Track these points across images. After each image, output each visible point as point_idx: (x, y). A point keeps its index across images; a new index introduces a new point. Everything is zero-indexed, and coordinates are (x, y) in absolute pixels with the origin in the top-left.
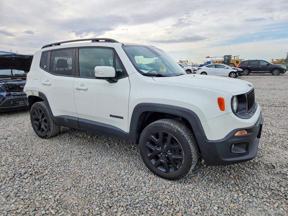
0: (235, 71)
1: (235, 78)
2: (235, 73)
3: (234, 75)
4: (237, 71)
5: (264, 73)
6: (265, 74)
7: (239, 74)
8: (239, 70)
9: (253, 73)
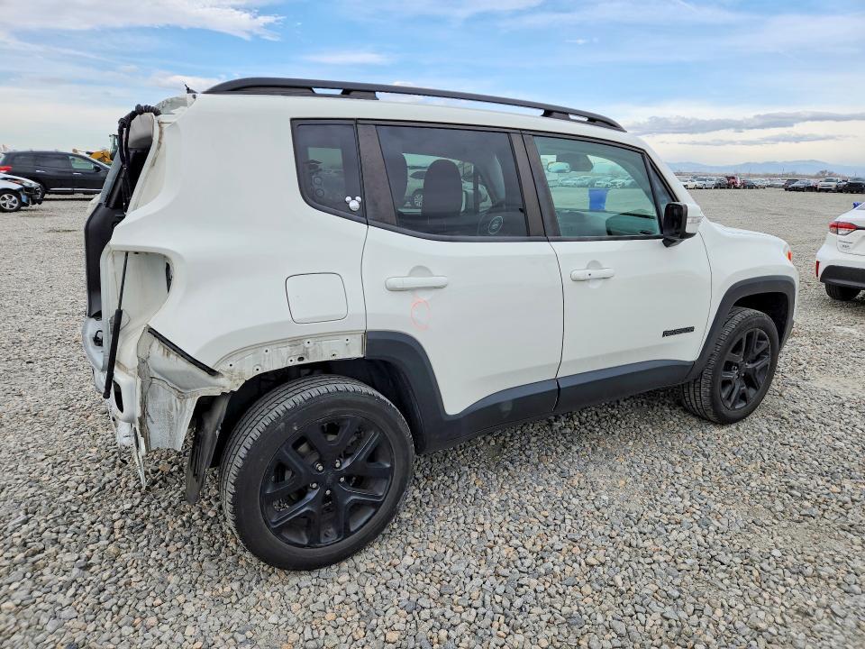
0: (15, 186)
1: (18, 210)
2: (16, 193)
3: (15, 202)
4: (20, 186)
5: (72, 193)
6: (73, 196)
7: (28, 196)
8: (27, 185)
9: (57, 193)
